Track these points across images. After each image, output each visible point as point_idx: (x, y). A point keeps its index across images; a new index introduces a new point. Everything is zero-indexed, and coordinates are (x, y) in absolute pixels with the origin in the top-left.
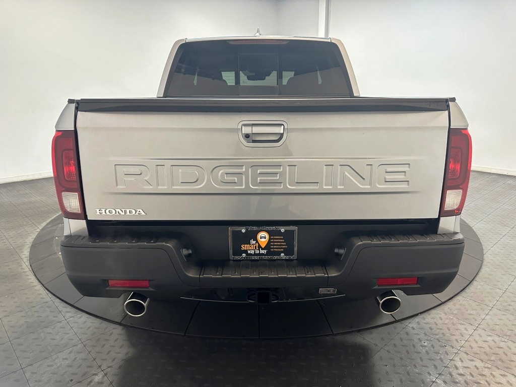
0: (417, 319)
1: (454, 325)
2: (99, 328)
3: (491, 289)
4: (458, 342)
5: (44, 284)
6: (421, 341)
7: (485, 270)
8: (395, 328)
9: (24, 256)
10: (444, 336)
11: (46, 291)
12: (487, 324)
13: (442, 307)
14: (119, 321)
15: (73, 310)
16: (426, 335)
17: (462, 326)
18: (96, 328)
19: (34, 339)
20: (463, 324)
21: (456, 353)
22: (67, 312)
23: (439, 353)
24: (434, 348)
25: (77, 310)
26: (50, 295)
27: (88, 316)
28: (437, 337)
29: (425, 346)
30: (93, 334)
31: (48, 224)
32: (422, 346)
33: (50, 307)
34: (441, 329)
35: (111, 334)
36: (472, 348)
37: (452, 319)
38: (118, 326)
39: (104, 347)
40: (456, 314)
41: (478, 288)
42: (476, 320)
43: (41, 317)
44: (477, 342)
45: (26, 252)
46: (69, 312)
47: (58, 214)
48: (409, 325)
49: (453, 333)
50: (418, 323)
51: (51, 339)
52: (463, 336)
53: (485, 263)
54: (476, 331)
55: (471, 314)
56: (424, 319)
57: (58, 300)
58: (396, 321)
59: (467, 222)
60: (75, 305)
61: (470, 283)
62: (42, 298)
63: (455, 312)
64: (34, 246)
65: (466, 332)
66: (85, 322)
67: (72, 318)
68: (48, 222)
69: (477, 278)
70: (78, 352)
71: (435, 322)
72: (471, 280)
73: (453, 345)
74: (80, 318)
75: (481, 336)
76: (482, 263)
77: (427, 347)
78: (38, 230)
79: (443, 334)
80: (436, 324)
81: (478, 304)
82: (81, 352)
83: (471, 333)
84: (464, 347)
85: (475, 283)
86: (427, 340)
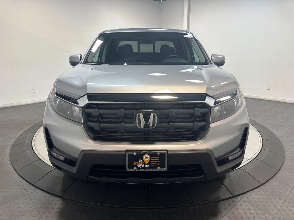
0: (246, 195)
1: (270, 199)
2: (48, 200)
3: (291, 175)
4: (273, 211)
5: (17, 170)
6: (249, 210)
7: (286, 163)
8: (233, 201)
9: (6, 153)
10: (264, 206)
11: (18, 175)
12: (291, 199)
13: (262, 187)
14: (61, 196)
15: (33, 188)
16: (253, 206)
17: (275, 200)
18: (46, 200)
19: (8, 207)
20: (275, 199)
21: (272, 219)
22: (29, 189)
23: (262, 219)
24: (258, 215)
25: (36, 188)
26: (20, 178)
27: (42, 192)
28: (260, 207)
29: (253, 214)
30: (45, 204)
31: (23, 133)
32: (251, 214)
33: (19, 186)
34: (262, 202)
35: (55, 204)
36: (282, 215)
37: (268, 195)
38: (60, 199)
39: (51, 213)
40: (270, 192)
41: (283, 174)
42: (283, 196)
43: (13, 192)
44: (285, 211)
45: (8, 151)
46: (31, 189)
47: (29, 127)
48: (242, 199)
49: (270, 205)
50: (248, 198)
51: (18, 207)
52: (276, 207)
53: (286, 158)
54: (284, 204)
55: (280, 192)
56: (251, 195)
57: (25, 181)
58: (234, 197)
59: (273, 132)
60: (34, 184)
61: (278, 171)
62: (15, 180)
63: (270, 191)
64: (13, 146)
65: (278, 204)
66: (40, 196)
67: (32, 193)
68: (23, 131)
69: (282, 168)
70: (34, 216)
71: (258, 198)
72: (278, 170)
73: (270, 213)
74: (37, 193)
75: (287, 207)
76: (285, 158)
77: (254, 214)
78: (17, 137)
79: (263, 205)
80: (259, 199)
81: (284, 185)
82: (36, 216)
83: (281, 205)
84: (277, 215)
85: (281, 171)
86: (253, 209)
